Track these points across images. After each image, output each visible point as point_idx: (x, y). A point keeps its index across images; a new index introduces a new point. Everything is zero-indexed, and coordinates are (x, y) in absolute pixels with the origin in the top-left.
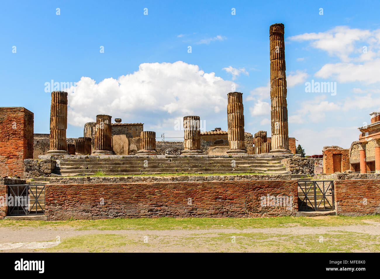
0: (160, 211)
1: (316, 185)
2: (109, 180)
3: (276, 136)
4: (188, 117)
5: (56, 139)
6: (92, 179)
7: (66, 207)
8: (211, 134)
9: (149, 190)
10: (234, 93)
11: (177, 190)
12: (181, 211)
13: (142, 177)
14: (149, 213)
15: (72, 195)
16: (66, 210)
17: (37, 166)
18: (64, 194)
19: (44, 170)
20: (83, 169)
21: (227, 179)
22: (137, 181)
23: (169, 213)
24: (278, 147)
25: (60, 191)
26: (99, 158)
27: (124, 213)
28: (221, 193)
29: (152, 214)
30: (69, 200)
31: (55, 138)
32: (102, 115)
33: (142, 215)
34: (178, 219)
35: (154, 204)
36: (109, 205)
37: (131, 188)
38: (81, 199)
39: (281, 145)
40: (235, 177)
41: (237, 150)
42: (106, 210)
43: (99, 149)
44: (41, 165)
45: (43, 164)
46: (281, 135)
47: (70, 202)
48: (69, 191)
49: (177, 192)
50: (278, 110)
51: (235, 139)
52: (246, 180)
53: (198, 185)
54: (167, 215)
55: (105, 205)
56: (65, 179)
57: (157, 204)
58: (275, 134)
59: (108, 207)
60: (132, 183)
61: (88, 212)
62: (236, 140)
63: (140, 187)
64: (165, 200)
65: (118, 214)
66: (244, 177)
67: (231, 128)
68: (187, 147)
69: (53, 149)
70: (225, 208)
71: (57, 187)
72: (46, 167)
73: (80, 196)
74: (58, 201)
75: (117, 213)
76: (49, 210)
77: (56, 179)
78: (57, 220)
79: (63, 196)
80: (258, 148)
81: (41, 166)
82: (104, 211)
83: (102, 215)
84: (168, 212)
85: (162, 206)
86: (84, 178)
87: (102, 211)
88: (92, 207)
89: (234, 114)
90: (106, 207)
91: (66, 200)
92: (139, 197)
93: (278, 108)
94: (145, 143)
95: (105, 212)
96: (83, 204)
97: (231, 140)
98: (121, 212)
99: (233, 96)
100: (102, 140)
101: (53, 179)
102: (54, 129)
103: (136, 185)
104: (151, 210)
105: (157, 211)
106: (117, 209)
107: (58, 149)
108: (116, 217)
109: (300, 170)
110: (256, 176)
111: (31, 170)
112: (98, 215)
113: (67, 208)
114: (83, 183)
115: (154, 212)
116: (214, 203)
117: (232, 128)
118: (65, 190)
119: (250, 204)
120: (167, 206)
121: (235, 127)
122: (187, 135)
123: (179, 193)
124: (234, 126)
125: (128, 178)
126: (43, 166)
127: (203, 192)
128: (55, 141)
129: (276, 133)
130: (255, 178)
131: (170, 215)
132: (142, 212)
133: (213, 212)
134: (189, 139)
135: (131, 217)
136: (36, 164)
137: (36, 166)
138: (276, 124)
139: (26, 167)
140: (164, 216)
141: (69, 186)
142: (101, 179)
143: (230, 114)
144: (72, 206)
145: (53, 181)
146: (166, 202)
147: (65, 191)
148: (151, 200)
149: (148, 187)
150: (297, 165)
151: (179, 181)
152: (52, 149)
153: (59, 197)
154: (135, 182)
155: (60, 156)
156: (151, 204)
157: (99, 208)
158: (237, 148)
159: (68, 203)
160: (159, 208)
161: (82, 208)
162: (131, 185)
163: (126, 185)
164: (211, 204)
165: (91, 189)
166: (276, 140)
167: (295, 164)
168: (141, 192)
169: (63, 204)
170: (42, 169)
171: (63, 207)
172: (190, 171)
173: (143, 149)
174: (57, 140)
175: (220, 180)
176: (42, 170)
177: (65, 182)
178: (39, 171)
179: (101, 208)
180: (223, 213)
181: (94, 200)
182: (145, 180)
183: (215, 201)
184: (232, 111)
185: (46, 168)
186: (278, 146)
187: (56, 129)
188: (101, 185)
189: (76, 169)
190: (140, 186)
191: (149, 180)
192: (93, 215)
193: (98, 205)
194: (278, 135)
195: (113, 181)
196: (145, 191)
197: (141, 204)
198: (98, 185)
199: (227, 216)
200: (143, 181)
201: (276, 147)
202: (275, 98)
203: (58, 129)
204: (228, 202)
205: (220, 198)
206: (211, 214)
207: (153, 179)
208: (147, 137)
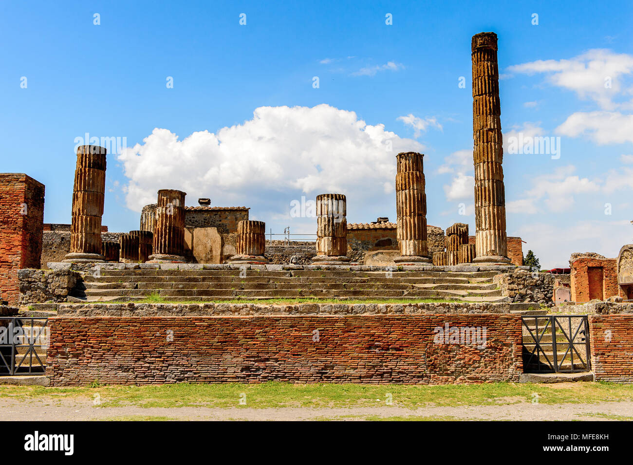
0: (264, 369)
1: (556, 323)
2: (169, 310)
3: (484, 233)
4: (324, 195)
5: (81, 232)
6: (137, 308)
7: (85, 361)
8: (369, 229)
9: (243, 329)
10: (408, 154)
11: (296, 330)
12: (303, 370)
13: (231, 305)
14: (244, 373)
15: (98, 337)
16: (86, 367)
17: (42, 282)
18: (84, 336)
19: (54, 290)
20: (127, 288)
21: (391, 311)
22: (223, 312)
23: (281, 374)
24: (487, 252)
25: (77, 329)
26: (160, 268)
27: (195, 373)
28: (379, 336)
29: (249, 376)
30: (92, 347)
31: (80, 230)
33: (229, 378)
34: (298, 386)
35: (252, 357)
36: (168, 357)
37: (209, 326)
38: (116, 346)
39: (493, 248)
40: (405, 306)
41: (413, 258)
42: (162, 367)
43: (161, 253)
44: (50, 281)
45: (53, 277)
46: (492, 231)
47: (95, 352)
48: (94, 330)
49: (297, 333)
50: (487, 186)
51: (409, 238)
52: (426, 312)
53: (336, 321)
54: (276, 377)
55: (160, 357)
56: (86, 307)
57: (258, 357)
58: (483, 230)
59: (167, 361)
60: (212, 317)
61: (127, 370)
62: (411, 239)
63: (227, 323)
64: (274, 349)
65: (184, 374)
66: (423, 307)
67: (403, 216)
68: (323, 250)
69: (76, 252)
70: (386, 366)
71: (70, 322)
72: (58, 284)
73: (114, 339)
74: (72, 348)
75: (183, 372)
76: (54, 365)
77: (71, 307)
78: (69, 384)
79: (82, 340)
80: (452, 255)
81: (49, 283)
82: (157, 369)
83: (154, 377)
84: (279, 371)
85: (268, 360)
86: (122, 306)
87: (154, 369)
88: (136, 361)
89: (407, 191)
90: (163, 362)
91: (87, 346)
92: (225, 342)
93: (487, 181)
94: (246, 241)
95: (161, 371)
96: (119, 355)
97: (402, 238)
98: (191, 371)
99: (406, 160)
100: (167, 236)
101: (64, 307)
102: (79, 214)
103: (220, 319)
104: (247, 368)
105: (258, 369)
106: (183, 365)
107: (85, 252)
108: (180, 380)
109: (527, 295)
110: (444, 305)
111: (29, 288)
112: (146, 377)
113: (88, 363)
114: (121, 315)
115: (253, 371)
116: (365, 355)
117: (404, 218)
118: (86, 327)
119: (432, 358)
120: (277, 360)
121: (410, 216)
122: (323, 228)
123: (300, 336)
124: (408, 214)
125: (206, 306)
126: (52, 282)
127: (346, 335)
128: (80, 237)
129: (483, 227)
130: (442, 309)
131: (284, 377)
132: (230, 370)
133: (364, 372)
134: (325, 236)
135: (208, 380)
136: (41, 278)
137: (40, 281)
138: (483, 210)
139: (21, 284)
140: (272, 380)
141: (93, 320)
142: (156, 308)
143: (401, 191)
144: (97, 359)
145: (65, 311)
146: (275, 353)
147: (86, 329)
148: (247, 349)
149: (242, 324)
150: (521, 286)
151: (301, 313)
152: (73, 252)
153: (74, 342)
154: (219, 314)
155: (87, 264)
156: (247, 357)
157: (149, 363)
158: (412, 253)
159: (90, 354)
160: (262, 365)
161: (116, 363)
162: (209, 319)
163: (201, 320)
164: (361, 358)
165: (136, 326)
166: (485, 239)
167: (518, 284)
168: (228, 334)
169: (80, 354)
170: (50, 288)
171: (80, 360)
172: (325, 295)
173: (242, 253)
174: (84, 234)
175: (378, 312)
176: (50, 290)
177: (86, 313)
178: (45, 291)
179: (153, 363)
180: (382, 375)
181: (140, 348)
182: (237, 310)
183: (368, 352)
184: (404, 186)
185: (59, 287)
186: (488, 250)
187: (83, 214)
188: (153, 319)
189: (115, 288)
190: (227, 321)
191: (244, 311)
192: (136, 377)
193: (146, 357)
194: (488, 231)
195: (177, 312)
196: (237, 331)
197: (228, 357)
198: (148, 320)
199: (390, 381)
200: (234, 312)
201: (485, 253)
202: (482, 164)
203: (87, 215)
204: (393, 355)
205: (377, 347)
206: (360, 377)
207: (252, 308)
208: (248, 231)
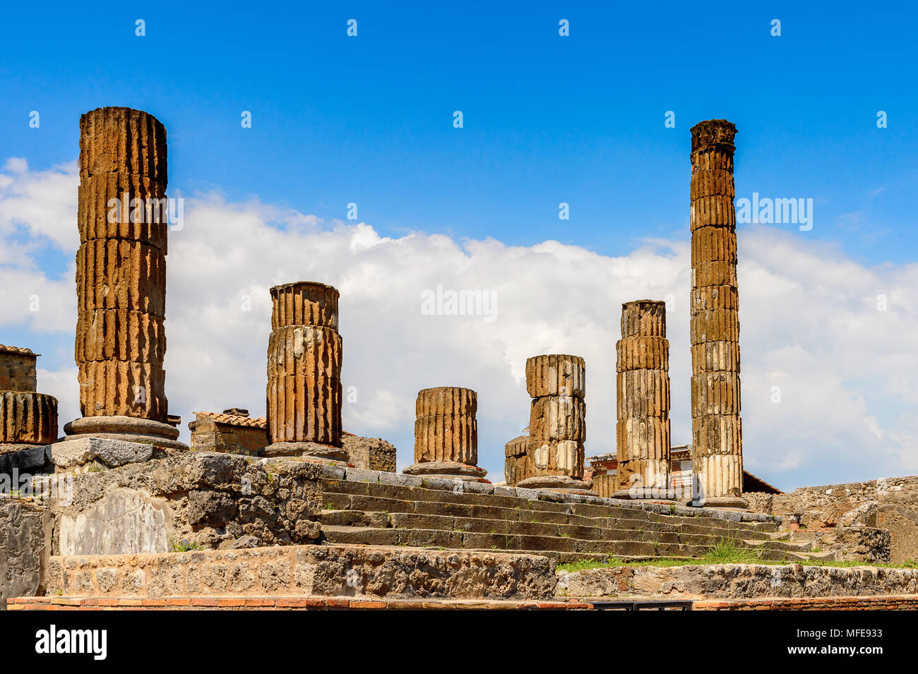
3: (725, 459)
4: (565, 357)
5: (140, 360)
17: (266, 497)
19: (294, 522)
24: (728, 491)
26: (345, 477)
31: (135, 355)
32: (322, 286)
39: (737, 485)
43: (315, 440)
44: (283, 493)
45: (290, 486)
46: (736, 457)
50: (729, 382)
58: (721, 453)
62: (661, 459)
67: (648, 416)
68: (561, 465)
69: (127, 414)
72: (303, 505)
81: (280, 501)
89: (656, 371)
94: (461, 433)
99: (652, 314)
102: (130, 308)
111: (232, 514)
117: (649, 419)
122: (563, 422)
124: (658, 413)
126: (288, 499)
129: (723, 448)
134: (566, 438)
136: (262, 486)
137: (261, 495)
138: (723, 423)
139: (213, 498)
143: (643, 371)
152: (115, 413)
166: (725, 469)
170: (285, 517)
173: (452, 459)
176: (285, 522)
185: (305, 512)
187: (142, 309)
201: (725, 492)
208: (464, 411)
